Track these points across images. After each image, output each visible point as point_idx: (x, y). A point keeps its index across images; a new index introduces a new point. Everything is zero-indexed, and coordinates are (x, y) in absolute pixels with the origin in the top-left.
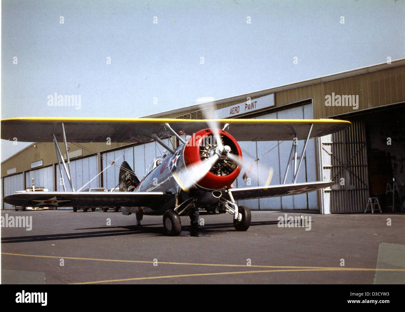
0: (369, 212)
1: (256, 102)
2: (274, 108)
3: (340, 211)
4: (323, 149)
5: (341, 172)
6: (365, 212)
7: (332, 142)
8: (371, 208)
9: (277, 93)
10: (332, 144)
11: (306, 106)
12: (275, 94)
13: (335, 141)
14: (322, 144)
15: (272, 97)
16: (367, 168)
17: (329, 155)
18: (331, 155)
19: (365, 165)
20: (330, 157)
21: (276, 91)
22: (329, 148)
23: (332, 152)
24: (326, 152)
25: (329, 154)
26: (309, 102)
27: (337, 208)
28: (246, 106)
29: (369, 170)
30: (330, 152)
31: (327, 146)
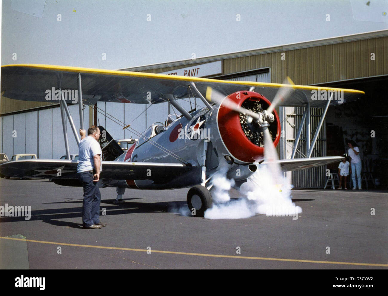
0: (329, 188)
1: (198, 69)
2: (222, 76)
3: (300, 186)
4: (287, 121)
5: (302, 146)
6: (325, 188)
7: (295, 114)
8: (331, 184)
9: (225, 60)
10: (295, 116)
11: (261, 75)
12: (223, 61)
13: (298, 114)
14: (286, 116)
15: (219, 64)
16: (325, 143)
17: (292, 128)
18: (294, 127)
19: (324, 139)
20: (293, 129)
21: (224, 58)
22: (291, 120)
23: (294, 123)
24: (289, 124)
25: (292, 126)
26: (266, 71)
27: (297, 183)
28: (186, 72)
29: (328, 144)
30: (293, 125)
31: (291, 118)
